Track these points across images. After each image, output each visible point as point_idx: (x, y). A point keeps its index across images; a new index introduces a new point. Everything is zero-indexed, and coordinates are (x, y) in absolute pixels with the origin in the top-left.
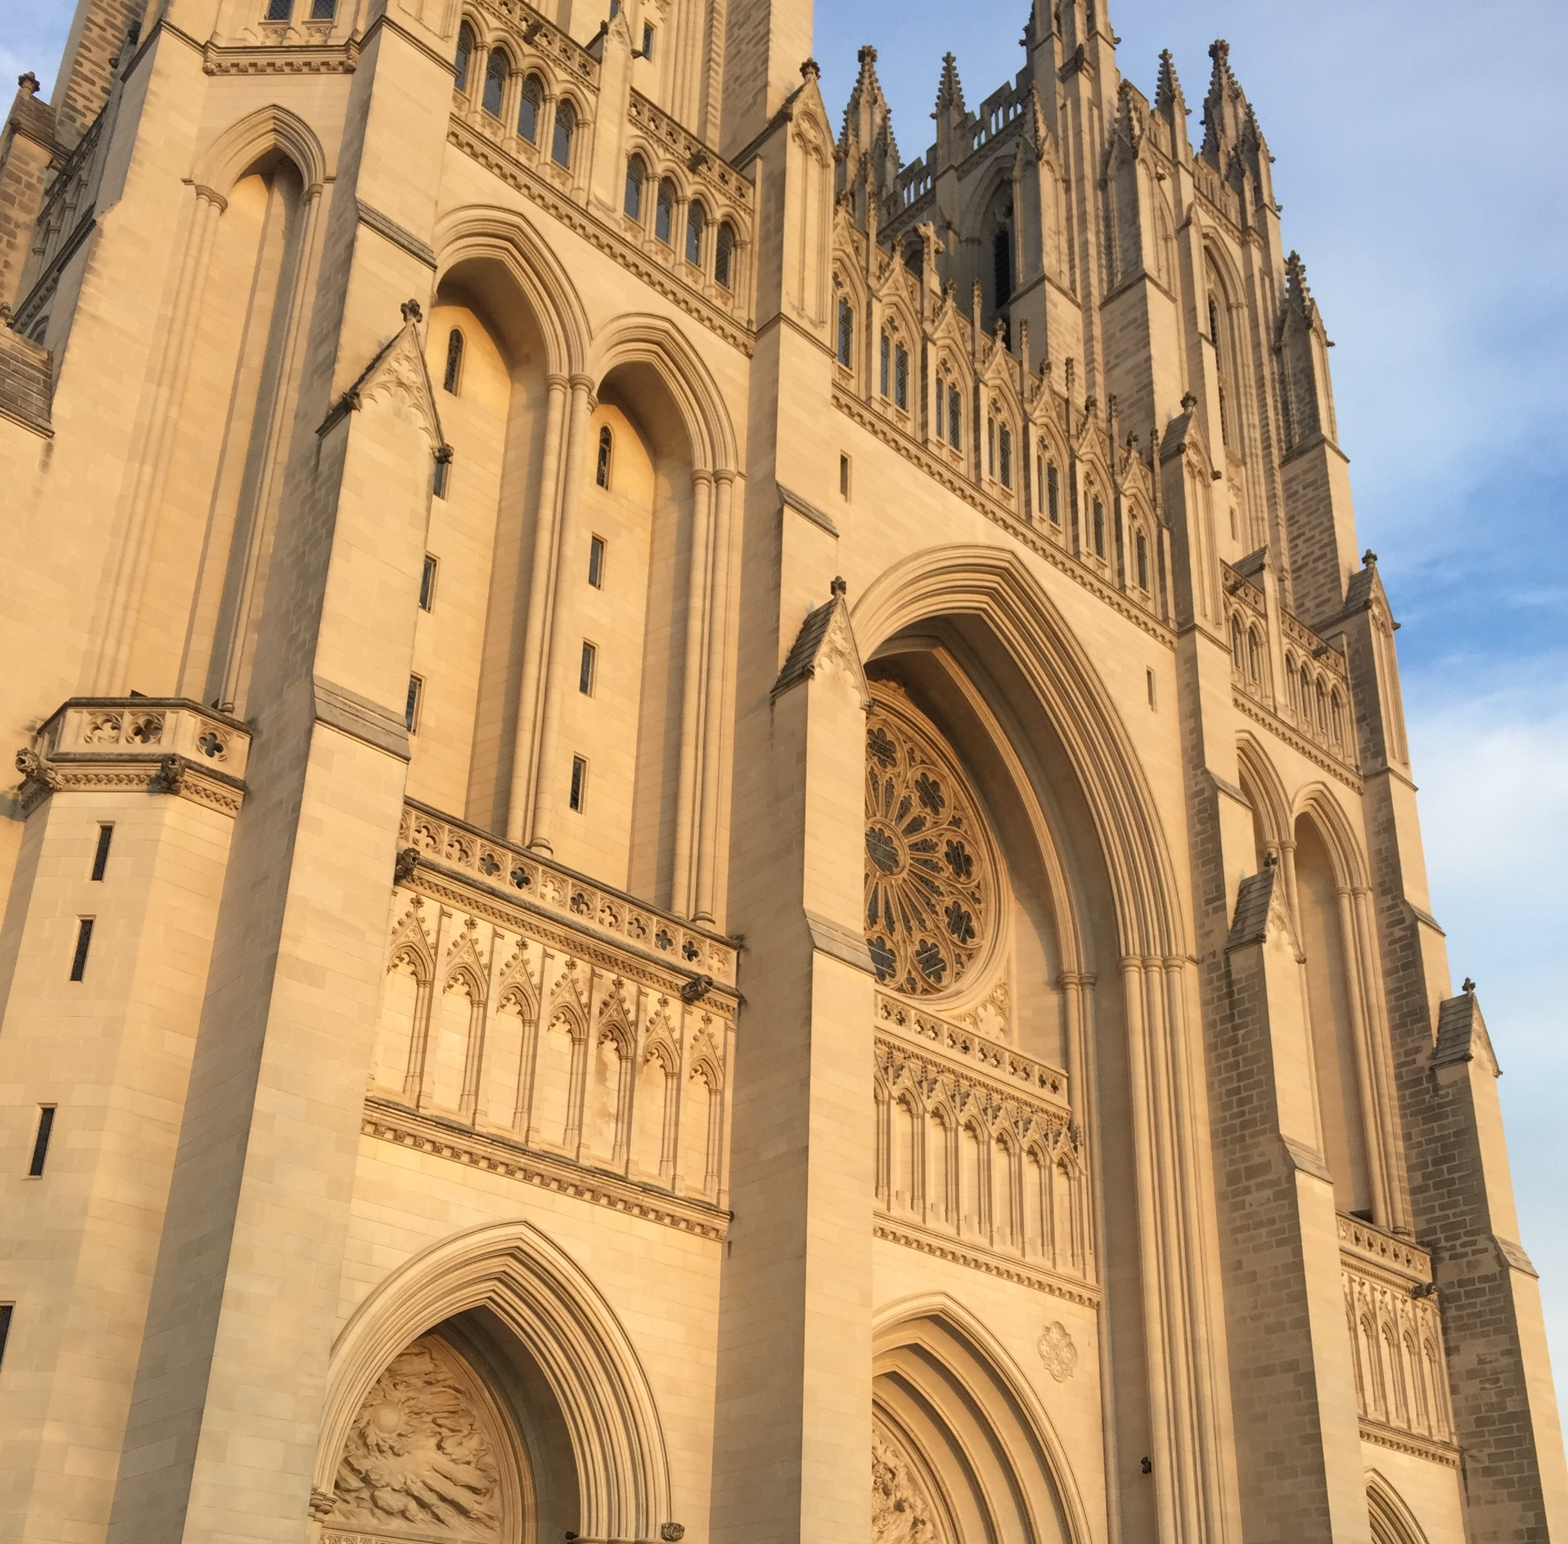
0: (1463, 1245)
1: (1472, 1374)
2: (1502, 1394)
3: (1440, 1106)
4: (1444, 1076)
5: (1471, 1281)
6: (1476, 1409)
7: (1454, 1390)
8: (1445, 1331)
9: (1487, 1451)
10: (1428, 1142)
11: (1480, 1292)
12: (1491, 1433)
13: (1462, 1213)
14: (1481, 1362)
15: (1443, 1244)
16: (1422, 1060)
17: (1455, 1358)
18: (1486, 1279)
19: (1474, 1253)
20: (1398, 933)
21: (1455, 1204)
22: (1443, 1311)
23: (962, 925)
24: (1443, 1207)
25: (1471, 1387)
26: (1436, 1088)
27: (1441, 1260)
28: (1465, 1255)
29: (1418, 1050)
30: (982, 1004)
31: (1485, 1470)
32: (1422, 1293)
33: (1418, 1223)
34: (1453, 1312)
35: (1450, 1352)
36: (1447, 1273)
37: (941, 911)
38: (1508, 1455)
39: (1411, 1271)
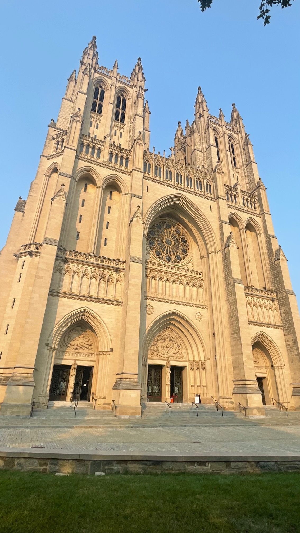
0: (281, 291)
1: (284, 313)
2: (288, 316)
3: (276, 268)
4: (276, 262)
5: (282, 297)
6: (284, 319)
7: (281, 316)
8: (279, 306)
9: (287, 326)
10: (275, 274)
11: (284, 299)
12: (287, 323)
13: (280, 286)
14: (285, 311)
15: (278, 291)
16: (273, 261)
17: (281, 311)
18: (285, 296)
19: (283, 292)
20: (268, 240)
21: (279, 284)
22: (279, 303)
23: (185, 251)
24: (277, 285)
25: (283, 315)
26: (275, 265)
27: (278, 294)
28: (281, 293)
29: (272, 259)
30: (188, 263)
31: (287, 330)
32: (273, 300)
33: (274, 288)
34: (280, 303)
35: (280, 309)
36: (279, 296)
37: (180, 249)
38: (290, 327)
39: (271, 297)
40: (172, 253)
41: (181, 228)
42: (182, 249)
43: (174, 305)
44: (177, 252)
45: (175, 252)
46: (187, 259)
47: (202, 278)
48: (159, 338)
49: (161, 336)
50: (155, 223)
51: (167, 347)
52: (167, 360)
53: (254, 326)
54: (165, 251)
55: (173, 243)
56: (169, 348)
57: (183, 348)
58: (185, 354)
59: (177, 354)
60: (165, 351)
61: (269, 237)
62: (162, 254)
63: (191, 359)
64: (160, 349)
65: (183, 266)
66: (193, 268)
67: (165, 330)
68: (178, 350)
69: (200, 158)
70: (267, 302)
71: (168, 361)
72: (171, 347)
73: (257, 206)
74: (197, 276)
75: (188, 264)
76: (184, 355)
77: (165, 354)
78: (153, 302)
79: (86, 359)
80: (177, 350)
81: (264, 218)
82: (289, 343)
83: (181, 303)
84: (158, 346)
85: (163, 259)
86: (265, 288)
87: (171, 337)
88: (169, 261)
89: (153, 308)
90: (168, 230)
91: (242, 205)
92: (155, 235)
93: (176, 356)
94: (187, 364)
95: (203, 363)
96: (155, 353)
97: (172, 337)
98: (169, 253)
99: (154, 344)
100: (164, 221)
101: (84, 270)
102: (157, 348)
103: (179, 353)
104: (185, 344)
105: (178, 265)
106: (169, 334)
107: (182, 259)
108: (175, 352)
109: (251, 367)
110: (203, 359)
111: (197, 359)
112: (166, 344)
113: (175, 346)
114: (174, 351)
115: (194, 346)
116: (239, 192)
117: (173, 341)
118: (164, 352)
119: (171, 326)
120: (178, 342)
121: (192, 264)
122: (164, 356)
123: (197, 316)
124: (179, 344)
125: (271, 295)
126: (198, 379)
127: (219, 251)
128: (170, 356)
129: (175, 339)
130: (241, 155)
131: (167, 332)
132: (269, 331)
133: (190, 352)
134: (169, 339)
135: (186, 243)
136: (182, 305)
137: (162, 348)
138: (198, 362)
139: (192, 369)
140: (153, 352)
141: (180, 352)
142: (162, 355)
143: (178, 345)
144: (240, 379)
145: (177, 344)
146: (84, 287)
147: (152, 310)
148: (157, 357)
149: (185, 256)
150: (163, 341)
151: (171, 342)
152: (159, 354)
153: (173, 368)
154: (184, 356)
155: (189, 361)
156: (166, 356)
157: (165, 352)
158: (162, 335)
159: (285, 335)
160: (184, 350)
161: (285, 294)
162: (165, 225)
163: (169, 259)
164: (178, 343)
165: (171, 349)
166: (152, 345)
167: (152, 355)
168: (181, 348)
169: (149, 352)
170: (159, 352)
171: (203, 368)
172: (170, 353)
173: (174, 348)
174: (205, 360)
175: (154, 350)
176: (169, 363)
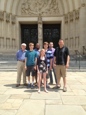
51: (40, 4)
56: (42, 5)
58: (60, 9)
63: (66, 13)
64: (32, 7)
72: (45, 4)
80: (51, 6)
93: (50, 12)
94: (62, 19)
95: (77, 12)
102: (29, 6)
108: (49, 8)
112: (39, 1)
118: (36, 9)
128: (43, 13)
133: (65, 5)
138: (72, 13)
139: (66, 22)
140: (24, 10)
143: (52, 1)
148: (28, 15)
152: (31, 12)
154: (60, 11)
155: (64, 15)
160: (60, 6)
165: (45, 6)
166: (23, 3)
167: (24, 14)
168: (56, 3)
169: (20, 11)
170: (31, 10)
171: (77, 17)
172: (43, 10)
173: (48, 4)
174: (79, 8)
175: (25, 8)
176: (40, 19)
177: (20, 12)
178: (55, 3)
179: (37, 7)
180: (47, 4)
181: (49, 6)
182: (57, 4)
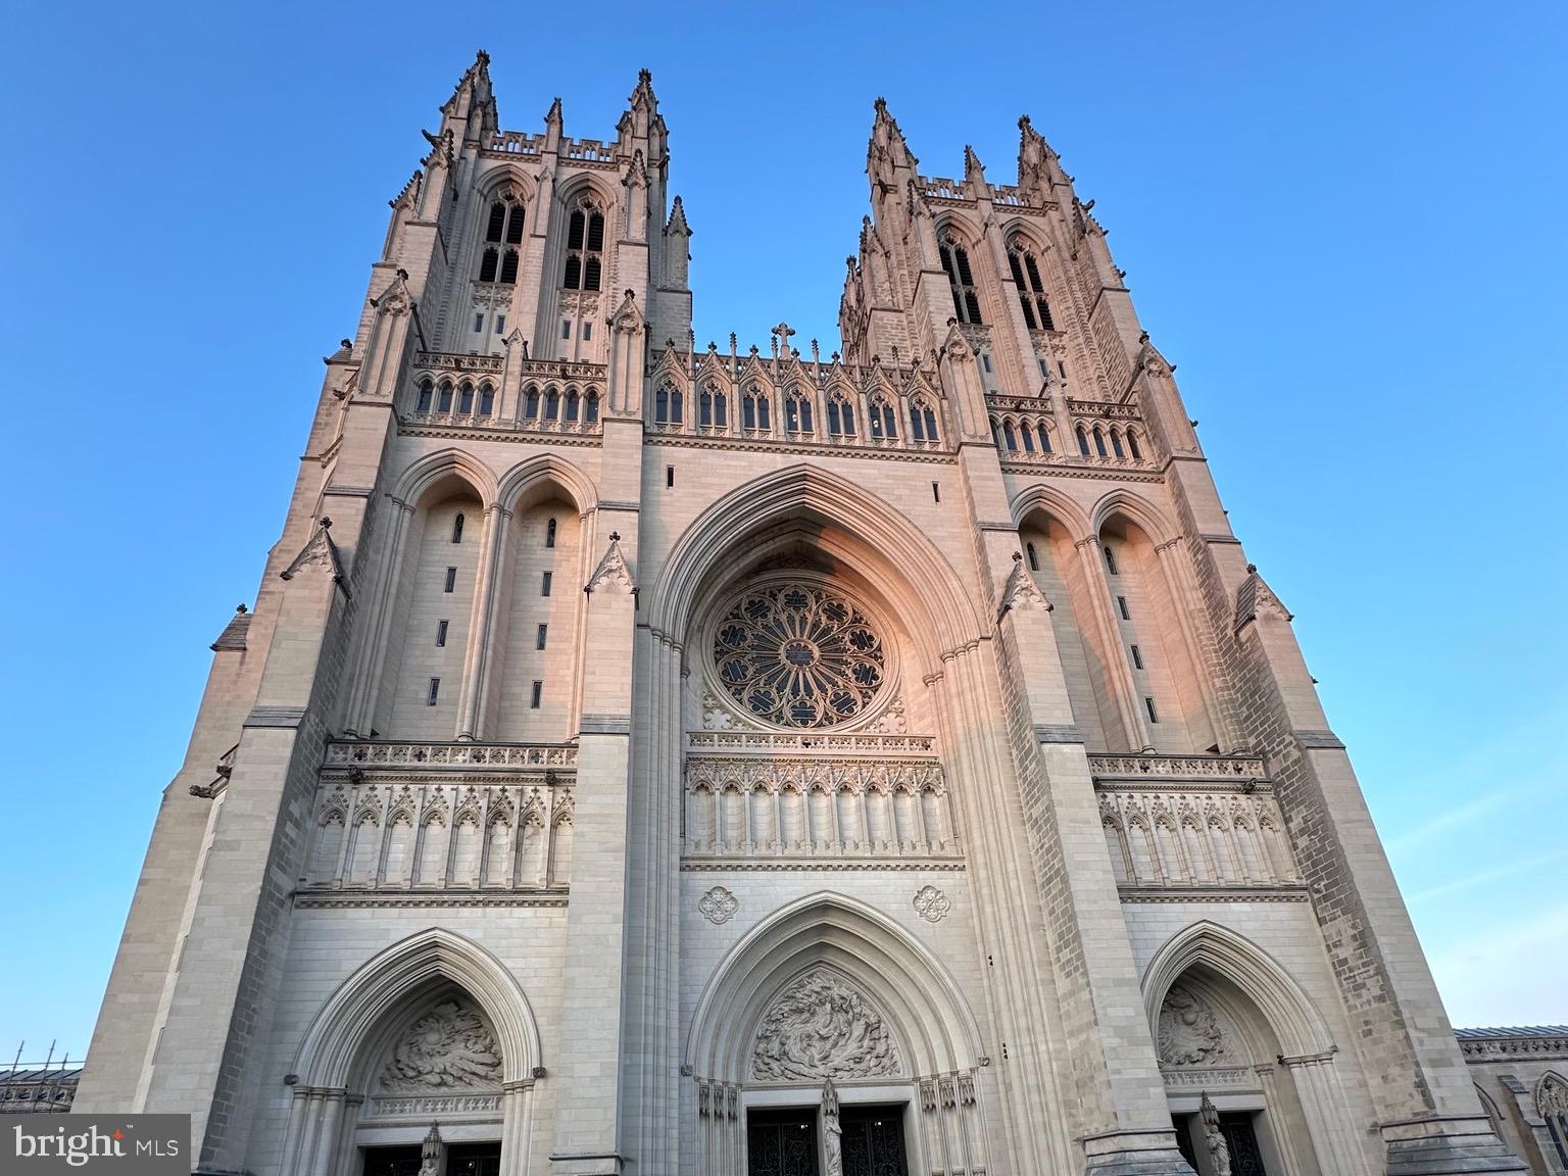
0: (1278, 745)
1: (1302, 832)
2: (1324, 838)
3: (1245, 657)
4: (1244, 635)
5: (1287, 768)
6: (1309, 857)
7: (1295, 848)
8: (1282, 807)
9: (1323, 883)
10: (1245, 684)
11: (1294, 774)
12: (1322, 870)
13: (1273, 723)
14: (1306, 822)
15: (1268, 749)
16: (1230, 632)
17: (1291, 825)
18: (1296, 762)
19: (1285, 747)
20: (1200, 557)
22: (1277, 797)
23: (867, 675)
24: (1262, 725)
25: (1303, 842)
26: (1241, 645)
27: (1268, 761)
28: (1281, 751)
29: (1226, 627)
30: (881, 714)
31: (1326, 898)
32: (1249, 789)
33: (1252, 741)
34: (1283, 794)
35: (1287, 821)
36: (1275, 766)
37: (849, 672)
38: (1336, 883)
39: (1242, 776)
40: (816, 692)
41: (844, 595)
42: (855, 671)
43: (820, 874)
44: (835, 684)
45: (828, 686)
46: (878, 700)
47: (936, 758)
48: (787, 1009)
49: (793, 997)
50: (740, 597)
51: (823, 1038)
52: (824, 1087)
53: (1166, 906)
54: (788, 690)
55: (817, 653)
56: (831, 1041)
57: (893, 1033)
58: (900, 1056)
59: (869, 1057)
60: (815, 1052)
61: (1202, 544)
62: (777, 700)
63: (924, 1072)
64: (794, 1049)
65: (862, 728)
66: (903, 729)
67: (812, 975)
68: (872, 1043)
69: (894, 332)
70: (1222, 801)
71: (829, 1087)
72: (842, 1035)
73: (1141, 443)
74: (917, 753)
75: (882, 720)
76: (895, 1059)
77: (817, 1063)
78: (731, 874)
79: (479, 1115)
80: (866, 1043)
81: (1175, 478)
82: (1342, 953)
83: (849, 862)
84: (788, 1038)
85: (779, 718)
86: (1215, 749)
87: (837, 998)
88: (805, 723)
89: (733, 898)
90: (793, 613)
91: (1076, 452)
92: (746, 639)
93: (863, 1066)
94: (910, 1093)
95: (967, 1084)
96: (774, 1065)
97: (843, 998)
98: (802, 692)
99: (768, 1034)
100: (778, 583)
101: (429, 797)
102: (783, 1044)
103: (875, 1053)
104: (894, 1017)
105: (844, 729)
106: (829, 988)
107: (860, 703)
108: (857, 1053)
109: (1142, 1074)
110: (963, 1065)
111: (943, 1069)
112: (820, 1025)
113: (858, 1029)
114: (852, 1049)
115: (927, 1020)
116: (1059, 407)
117: (847, 1012)
118: (812, 1057)
119: (829, 957)
120: (867, 1011)
121: (899, 714)
122: (813, 1071)
123: (921, 904)
124: (873, 1019)
125: (1239, 770)
126: (957, 1149)
127: (982, 638)
128: (836, 1070)
129: (855, 1001)
130: (1069, 280)
131: (818, 981)
132: (1240, 918)
133: (917, 1044)
134: (828, 1006)
135: (872, 646)
136: (855, 869)
137: (805, 1045)
138: (947, 1081)
139: (930, 1109)
140: (767, 1060)
141: (881, 1048)
142: (805, 1071)
143: (868, 1025)
144: (1102, 1130)
145: (862, 1022)
146: (434, 858)
147: (730, 905)
148: (782, 1081)
149: (870, 693)
150: (806, 1015)
151: (841, 1017)
152: (792, 1066)
153: (852, 1116)
154: (899, 1064)
155: (917, 1079)
156: (821, 1070)
157: (817, 1057)
158: (799, 995)
159: (1321, 921)
160: (895, 1042)
161: (1296, 754)
162: (781, 597)
163: (804, 715)
164: (868, 1017)
165: (840, 1044)
166: (760, 1035)
167: (764, 1074)
168: (883, 1035)
169: (752, 1064)
170: (793, 1059)
171: (967, 1100)
172: (838, 1059)
173: (853, 1037)
174: (972, 1070)
175: (769, 1054)
176: (831, 1096)
177: (752, 1070)
178: (876, 1032)
179: (813, 1049)
180: (847, 1035)
181: (855, 1045)
182: (887, 1037)
